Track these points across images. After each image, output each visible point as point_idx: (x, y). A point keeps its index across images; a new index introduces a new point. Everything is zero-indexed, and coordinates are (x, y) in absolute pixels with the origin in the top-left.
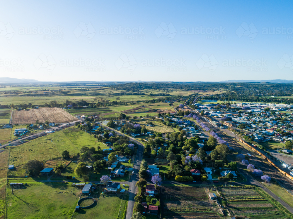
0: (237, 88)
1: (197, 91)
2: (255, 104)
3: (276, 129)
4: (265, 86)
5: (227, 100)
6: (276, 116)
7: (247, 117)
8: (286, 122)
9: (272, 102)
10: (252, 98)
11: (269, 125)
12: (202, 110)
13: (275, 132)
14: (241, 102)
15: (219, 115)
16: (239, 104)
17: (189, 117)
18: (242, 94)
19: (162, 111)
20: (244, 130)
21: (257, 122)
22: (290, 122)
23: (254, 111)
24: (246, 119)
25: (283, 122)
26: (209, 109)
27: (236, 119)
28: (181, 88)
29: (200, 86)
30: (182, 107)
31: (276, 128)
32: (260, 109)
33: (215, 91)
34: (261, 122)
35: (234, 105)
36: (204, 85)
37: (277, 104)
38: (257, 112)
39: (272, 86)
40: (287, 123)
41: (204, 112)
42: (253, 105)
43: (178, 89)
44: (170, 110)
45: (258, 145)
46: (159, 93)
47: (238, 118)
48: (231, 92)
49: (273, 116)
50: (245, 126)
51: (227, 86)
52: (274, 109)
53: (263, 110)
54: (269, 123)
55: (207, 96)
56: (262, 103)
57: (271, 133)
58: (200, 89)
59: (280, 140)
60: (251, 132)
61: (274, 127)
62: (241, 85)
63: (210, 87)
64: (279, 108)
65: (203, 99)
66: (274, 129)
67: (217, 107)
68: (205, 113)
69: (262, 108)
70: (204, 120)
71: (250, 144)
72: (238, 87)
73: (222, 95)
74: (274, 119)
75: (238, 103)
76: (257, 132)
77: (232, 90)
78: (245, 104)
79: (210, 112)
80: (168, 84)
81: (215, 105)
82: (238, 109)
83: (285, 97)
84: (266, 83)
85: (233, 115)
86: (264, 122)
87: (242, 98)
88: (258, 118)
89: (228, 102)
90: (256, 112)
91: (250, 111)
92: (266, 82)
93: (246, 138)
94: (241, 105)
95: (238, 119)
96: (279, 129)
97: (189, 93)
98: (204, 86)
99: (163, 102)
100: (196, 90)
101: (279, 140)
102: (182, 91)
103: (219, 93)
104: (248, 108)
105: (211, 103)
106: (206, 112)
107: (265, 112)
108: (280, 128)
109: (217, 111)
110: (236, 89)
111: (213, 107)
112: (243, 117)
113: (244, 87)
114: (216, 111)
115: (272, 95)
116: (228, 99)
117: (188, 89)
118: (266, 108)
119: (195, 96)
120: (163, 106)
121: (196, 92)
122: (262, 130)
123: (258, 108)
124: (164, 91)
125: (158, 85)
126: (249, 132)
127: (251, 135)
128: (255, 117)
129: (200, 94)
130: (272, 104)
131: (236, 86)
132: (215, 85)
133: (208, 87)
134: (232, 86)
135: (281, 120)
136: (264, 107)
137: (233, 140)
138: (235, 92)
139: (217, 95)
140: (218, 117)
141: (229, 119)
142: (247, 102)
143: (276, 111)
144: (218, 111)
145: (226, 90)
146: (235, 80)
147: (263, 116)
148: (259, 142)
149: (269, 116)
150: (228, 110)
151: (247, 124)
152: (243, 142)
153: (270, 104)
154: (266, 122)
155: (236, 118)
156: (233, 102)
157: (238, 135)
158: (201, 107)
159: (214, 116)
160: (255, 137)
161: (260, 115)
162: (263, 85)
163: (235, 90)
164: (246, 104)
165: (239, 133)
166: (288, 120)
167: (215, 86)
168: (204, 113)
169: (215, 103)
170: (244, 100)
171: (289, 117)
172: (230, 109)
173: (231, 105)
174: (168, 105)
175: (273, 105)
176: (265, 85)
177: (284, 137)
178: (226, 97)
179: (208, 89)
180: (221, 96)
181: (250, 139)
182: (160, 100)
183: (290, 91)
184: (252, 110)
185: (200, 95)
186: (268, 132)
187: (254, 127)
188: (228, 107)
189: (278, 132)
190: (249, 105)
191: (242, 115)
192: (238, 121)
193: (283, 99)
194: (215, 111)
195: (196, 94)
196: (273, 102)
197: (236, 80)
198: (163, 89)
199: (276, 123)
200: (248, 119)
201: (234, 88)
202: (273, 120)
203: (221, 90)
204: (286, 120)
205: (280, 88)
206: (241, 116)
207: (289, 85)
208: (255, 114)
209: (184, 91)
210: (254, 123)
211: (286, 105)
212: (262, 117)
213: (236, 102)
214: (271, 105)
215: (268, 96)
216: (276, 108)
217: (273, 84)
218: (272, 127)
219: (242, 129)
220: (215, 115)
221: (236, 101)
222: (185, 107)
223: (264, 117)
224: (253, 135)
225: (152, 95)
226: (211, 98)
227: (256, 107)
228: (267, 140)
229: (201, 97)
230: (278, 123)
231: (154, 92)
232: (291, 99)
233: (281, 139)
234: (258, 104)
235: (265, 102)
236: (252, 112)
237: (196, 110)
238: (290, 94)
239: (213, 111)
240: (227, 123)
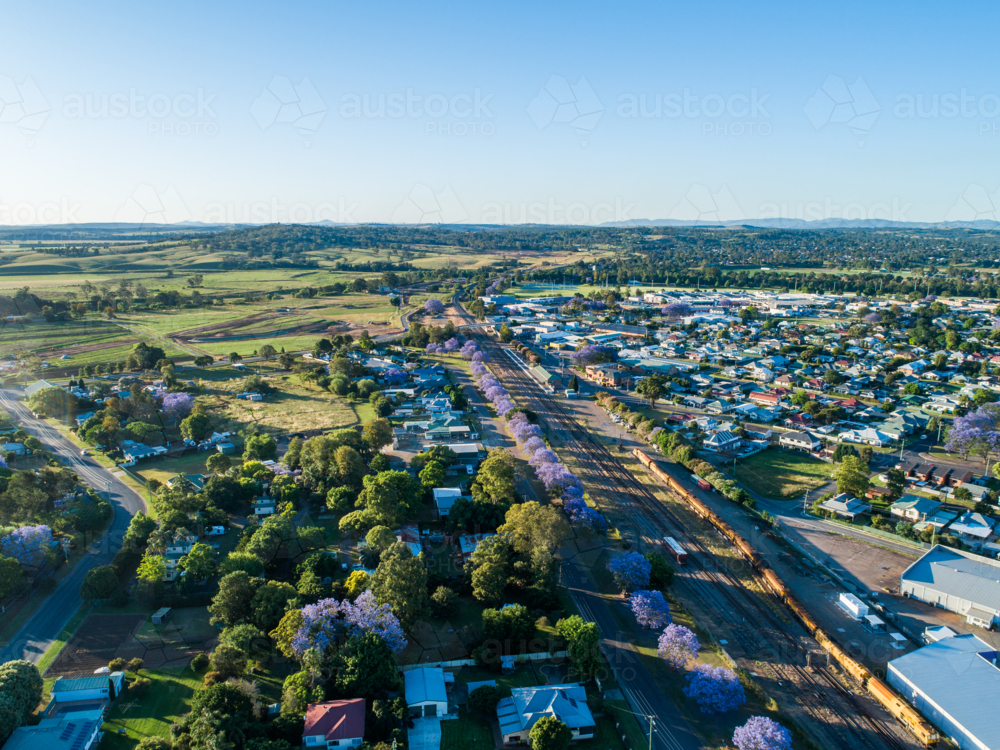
0: (653, 242)
1: (514, 254)
2: (709, 294)
3: (788, 391)
4: (740, 237)
5: (612, 280)
6: (783, 339)
7: (678, 344)
8: (821, 362)
9: (765, 287)
10: (699, 274)
11: (759, 373)
12: (511, 319)
13: (785, 405)
14: (659, 290)
15: (573, 340)
16: (653, 296)
17: (446, 351)
18: (667, 262)
19: (351, 326)
20: (661, 401)
21: (713, 365)
22: (836, 359)
23: (702, 320)
24: (672, 353)
25: (809, 359)
26: (540, 316)
27: (633, 355)
28: (461, 243)
29: (528, 236)
30: (439, 310)
31: (787, 385)
32: (727, 312)
33: (578, 254)
34: (731, 363)
35: (636, 299)
36: (541, 234)
37: (780, 292)
38: (715, 322)
39: (762, 237)
40: (827, 366)
41: (514, 329)
42: (701, 300)
43: (447, 248)
44: (385, 324)
45: (716, 481)
46: (373, 260)
47: (642, 349)
48: (630, 255)
49: (771, 338)
50: (666, 382)
51: (620, 237)
52: (774, 311)
53: (734, 314)
54: (759, 365)
55: (547, 268)
56: (731, 291)
57: (768, 412)
58: (526, 248)
59: (810, 446)
60: (690, 409)
61: (778, 383)
62: (663, 234)
63: (562, 239)
64: (789, 307)
65: (530, 279)
66: (779, 392)
67: (571, 307)
68: (518, 330)
69: (732, 309)
70: (505, 361)
71: (679, 472)
72: (656, 238)
73: (598, 265)
74: (778, 348)
75: (648, 292)
76: (716, 408)
77: (634, 251)
78: (672, 294)
79: (538, 329)
80: (417, 231)
81: (566, 300)
82: (649, 313)
83: (808, 271)
84: (743, 228)
85: (624, 339)
86: (741, 364)
87: (663, 274)
88: (716, 348)
89: (613, 289)
90: (710, 323)
91: (688, 320)
92: (744, 226)
93: (665, 446)
94: (660, 299)
95: (644, 351)
96: (799, 390)
97: (485, 260)
98: (543, 237)
99: (373, 291)
100: (515, 249)
101: (803, 444)
102: (463, 252)
103: (586, 261)
104: (683, 310)
105: (554, 293)
106: (523, 326)
107: (744, 323)
108: (801, 385)
109: (568, 324)
110: (646, 246)
111: (555, 307)
112: (664, 345)
113: (675, 240)
114: (564, 323)
115: (764, 263)
116: (615, 277)
117: (482, 245)
118: (744, 308)
119: (506, 269)
120: (365, 307)
121: (510, 256)
122: (733, 401)
123: (719, 309)
124: (396, 252)
125: (377, 234)
126: (683, 408)
127: (688, 424)
128: (708, 345)
129: (523, 261)
130: (766, 294)
131: (647, 237)
132: (579, 233)
133: (557, 239)
134: (635, 235)
135: (803, 354)
136: (738, 305)
137: (611, 458)
138: (644, 256)
139: (582, 265)
140: (567, 348)
141: (605, 356)
142: (680, 289)
143: (778, 316)
144: (572, 324)
145: (614, 250)
146: (647, 220)
147: (737, 338)
148: (724, 462)
149: (756, 339)
150: (608, 320)
151: (678, 374)
152: (653, 467)
153: (758, 294)
154: (747, 361)
155: (636, 348)
156: (633, 290)
157: (633, 427)
158: (511, 307)
159: (552, 345)
160: (706, 437)
161: (726, 335)
162: (733, 233)
163: (644, 250)
164: (677, 296)
165: (639, 420)
166: (828, 353)
167: (578, 236)
168: (512, 332)
169: (568, 292)
170: (672, 281)
171: (830, 341)
172: (618, 314)
173: (623, 300)
174: (385, 304)
175: (768, 297)
176: (740, 234)
177: (821, 429)
178: (610, 273)
179: (555, 246)
180: (594, 268)
181: (682, 450)
182: (360, 286)
183: (819, 250)
184: (696, 316)
185: (522, 265)
186: (760, 408)
187: (703, 387)
188: (610, 308)
189: (798, 404)
190: (686, 300)
191: (658, 336)
192: (644, 363)
193: (798, 275)
194: (558, 324)
195: (509, 264)
196: (769, 287)
197: (651, 219)
198: (393, 248)
199: (786, 366)
200: (681, 353)
201: (642, 242)
202: (772, 352)
203: (597, 248)
204: (820, 351)
205: (785, 242)
206: (657, 342)
207: (813, 233)
208: (706, 333)
209: (467, 252)
210: (705, 370)
211: (811, 298)
212: (733, 341)
213: (643, 289)
214: (764, 296)
215: (753, 267)
216: (779, 307)
217: (766, 231)
218: (772, 381)
219: (656, 396)
220: (553, 340)
221: (644, 285)
222: (452, 311)
223: (740, 345)
224: (695, 425)
225: (345, 268)
226: (559, 277)
227: (711, 304)
228: (756, 446)
229: (520, 273)
230: (791, 365)
231: (355, 259)
232: (825, 275)
233: (814, 439)
234: (717, 295)
235: (740, 286)
236: (695, 325)
237: (487, 322)
238: (819, 259)
239: (551, 324)
240: (595, 371)
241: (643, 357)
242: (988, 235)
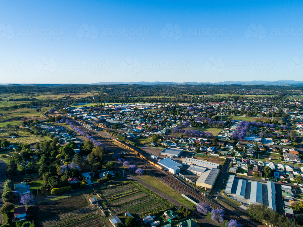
0: (109, 90)
1: (68, 94)
2: (126, 104)
3: (144, 126)
4: (133, 88)
5: (99, 102)
6: (143, 115)
7: (120, 117)
8: (151, 119)
9: (139, 102)
10: (123, 99)
11: (138, 122)
12: (75, 114)
13: (144, 129)
14: (113, 104)
15: (93, 118)
16: (111, 105)
17: (61, 123)
18: (113, 96)
19: (28, 118)
20: (117, 130)
21: (128, 122)
22: (155, 119)
23: (125, 111)
24: (118, 119)
25: (149, 119)
26: (83, 112)
27: (109, 121)
28: (50, 91)
29: (71, 88)
30: (53, 112)
31: (144, 125)
32: (130, 109)
33: (88, 94)
34: (132, 121)
35: (107, 107)
36: (75, 87)
37: (143, 103)
38: (128, 112)
39: (138, 88)
40: (152, 120)
41: (77, 116)
42: (124, 106)
43: (46, 93)
44: (38, 117)
45: (131, 143)
46: (22, 97)
47: (111, 119)
48: (103, 94)
49: (141, 115)
50: (119, 126)
51: (99, 88)
52: (141, 108)
53: (132, 110)
54: (138, 121)
55: (80, 98)
56: (131, 103)
57: (140, 130)
58: (71, 92)
59: (148, 135)
60: (124, 131)
61: (142, 124)
62: (111, 87)
63: (82, 89)
64: (145, 107)
65: (76, 102)
66: (142, 126)
67: (90, 109)
68: (78, 116)
69: (132, 108)
70: (78, 124)
71: (124, 142)
72: (109, 88)
73: (94, 97)
74: (142, 117)
75: (110, 105)
76: (129, 130)
77: (104, 92)
78: (116, 105)
79: (84, 116)
80: (33, 87)
81: (88, 108)
82: (111, 110)
83: (150, 97)
84: (133, 85)
85: (106, 117)
86: (134, 121)
87: (113, 99)
88: (128, 118)
89: (100, 104)
90: (126, 112)
91: (121, 112)
93: (120, 138)
94: (113, 107)
95: (112, 119)
96: (146, 125)
97: (59, 97)
98: (76, 89)
99: (28, 108)
100: (67, 92)
101: (147, 135)
102: (51, 94)
104: (120, 109)
105: (84, 106)
106: (79, 115)
107: (135, 112)
108: (147, 124)
109: (91, 114)
110: (107, 91)
111: (86, 110)
112: (116, 118)
113: (115, 89)
114: (90, 114)
115: (139, 95)
116: (100, 101)
117: (57, 92)
118: (134, 108)
119: (67, 99)
120: (28, 112)
121: (67, 95)
122: (133, 129)
123: (128, 108)
124: (29, 94)
125: (20, 89)
126: (122, 131)
127: (124, 134)
128: (127, 117)
129: (71, 96)
130: (140, 104)
131: (107, 88)
132: (87, 87)
133: (80, 89)
134: (103, 88)
135: (148, 118)
136: (133, 107)
137: (109, 141)
138: (107, 94)
139: (90, 97)
140: (92, 120)
141: (103, 121)
142: (118, 103)
143: (143, 109)
144: (92, 114)
145: (97, 92)
146: (105, 82)
147: (133, 115)
148: (132, 139)
149: (137, 115)
150: (101, 112)
151: (120, 124)
152: (118, 142)
153: (138, 104)
154: (136, 120)
155: (110, 119)
156: (106, 104)
157: (112, 135)
158: (74, 110)
159: (88, 119)
160: (128, 136)
161: (130, 115)
162: (130, 86)
163: (106, 92)
164: (118, 105)
165: (114, 134)
166: (153, 117)
167: (87, 88)
168: (77, 117)
169: (88, 105)
170: (116, 102)
171: (153, 115)
172: (103, 111)
173: (104, 107)
174: (34, 111)
175: (140, 105)
176: (132, 87)
177: (151, 132)
178: (99, 99)
179: (80, 91)
180: (93, 98)
181: (123, 138)
182: (23, 106)
183: (153, 91)
184: (123, 110)
185: (71, 98)
186: (138, 130)
187: (126, 126)
188: (101, 109)
189: (146, 128)
190: (120, 106)
191: (115, 116)
192: (111, 122)
193: (147, 99)
194: (88, 114)
195: (67, 97)
196: (140, 102)
197: (107, 82)
198: (27, 93)
199: (144, 121)
200: (120, 120)
201: (106, 90)
202: (141, 118)
203: (93, 92)
204: (151, 117)
205: (144, 89)
206: (114, 117)
207: (151, 86)
208: (126, 114)
209: (53, 94)
210: (126, 123)
211: (150, 104)
212: (132, 116)
213: (108, 104)
214: (139, 105)
215: (136, 96)
216: (143, 107)
217: (139, 86)
218: (141, 124)
219: (116, 129)
220: (89, 118)
221: (108, 103)
222: (56, 112)
223: (134, 116)
224: (125, 134)
225: (12, 100)
226: (84, 101)
227: (127, 107)
228: (138, 136)
229: (73, 100)
230: (145, 121)
231: (15, 97)
232: (154, 98)
233: (149, 134)
234: (127, 105)
235: (133, 102)
236: (123, 113)
237: (68, 115)
238: (152, 94)
239: (86, 114)
240: (101, 125)
241: (111, 120)
242: (193, 86)
